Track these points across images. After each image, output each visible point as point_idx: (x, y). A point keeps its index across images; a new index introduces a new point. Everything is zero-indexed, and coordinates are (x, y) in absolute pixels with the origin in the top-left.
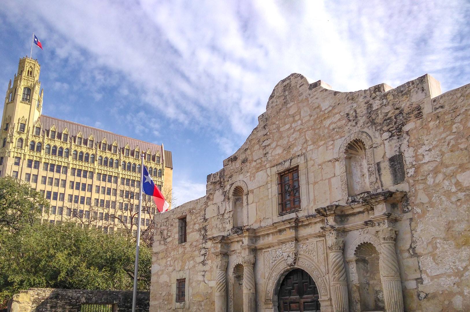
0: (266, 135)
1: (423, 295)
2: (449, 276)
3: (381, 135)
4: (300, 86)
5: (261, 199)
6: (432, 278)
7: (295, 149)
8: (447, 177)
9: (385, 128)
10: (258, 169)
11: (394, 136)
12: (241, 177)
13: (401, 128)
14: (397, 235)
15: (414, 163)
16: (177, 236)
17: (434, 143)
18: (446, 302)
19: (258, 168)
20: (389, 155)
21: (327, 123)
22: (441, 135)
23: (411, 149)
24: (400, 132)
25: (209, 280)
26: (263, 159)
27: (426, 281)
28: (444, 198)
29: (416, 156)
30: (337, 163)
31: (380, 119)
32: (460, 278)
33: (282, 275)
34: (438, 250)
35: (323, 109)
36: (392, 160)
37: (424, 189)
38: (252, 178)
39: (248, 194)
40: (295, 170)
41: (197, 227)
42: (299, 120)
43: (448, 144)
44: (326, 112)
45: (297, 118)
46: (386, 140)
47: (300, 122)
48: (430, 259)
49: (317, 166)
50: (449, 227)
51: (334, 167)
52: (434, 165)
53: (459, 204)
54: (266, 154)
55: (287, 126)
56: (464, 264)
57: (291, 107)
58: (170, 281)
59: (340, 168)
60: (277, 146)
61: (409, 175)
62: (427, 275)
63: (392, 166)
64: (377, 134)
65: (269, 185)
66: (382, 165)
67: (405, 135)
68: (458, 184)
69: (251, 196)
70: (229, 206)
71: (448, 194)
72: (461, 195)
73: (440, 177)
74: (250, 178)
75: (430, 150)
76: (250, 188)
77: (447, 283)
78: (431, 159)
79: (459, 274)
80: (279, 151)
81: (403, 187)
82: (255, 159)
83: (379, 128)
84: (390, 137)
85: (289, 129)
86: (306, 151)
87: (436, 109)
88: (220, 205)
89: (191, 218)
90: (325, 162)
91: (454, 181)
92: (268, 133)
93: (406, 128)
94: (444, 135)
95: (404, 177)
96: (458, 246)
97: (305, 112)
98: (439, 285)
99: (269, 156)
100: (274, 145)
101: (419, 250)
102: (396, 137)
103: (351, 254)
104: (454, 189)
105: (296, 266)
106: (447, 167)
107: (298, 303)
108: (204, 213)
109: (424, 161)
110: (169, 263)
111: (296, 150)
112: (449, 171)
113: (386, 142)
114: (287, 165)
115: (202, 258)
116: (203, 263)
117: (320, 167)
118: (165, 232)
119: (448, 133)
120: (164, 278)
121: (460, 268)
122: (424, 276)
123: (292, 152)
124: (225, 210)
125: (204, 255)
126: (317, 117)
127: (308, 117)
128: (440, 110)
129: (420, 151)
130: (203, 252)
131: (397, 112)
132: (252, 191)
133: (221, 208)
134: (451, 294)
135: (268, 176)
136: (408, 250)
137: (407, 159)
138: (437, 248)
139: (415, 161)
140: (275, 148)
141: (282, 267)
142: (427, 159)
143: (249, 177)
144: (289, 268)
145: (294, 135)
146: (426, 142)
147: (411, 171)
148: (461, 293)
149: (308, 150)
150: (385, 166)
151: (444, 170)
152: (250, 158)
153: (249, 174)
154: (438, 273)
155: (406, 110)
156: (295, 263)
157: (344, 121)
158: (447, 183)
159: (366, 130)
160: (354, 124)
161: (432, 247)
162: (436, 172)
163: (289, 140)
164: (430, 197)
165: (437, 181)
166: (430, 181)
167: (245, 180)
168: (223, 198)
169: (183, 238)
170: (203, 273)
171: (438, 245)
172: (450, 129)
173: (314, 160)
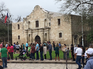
4: (39, 8)
10: (32, 19)
14: (49, 33)
16: (17, 28)
21: (42, 15)
23: (51, 22)
25: (24, 36)
27: (51, 38)
35: (42, 13)
36: (49, 23)
38: (32, 21)
39: (31, 23)
40: (38, 21)
41: (22, 27)
45: (38, 13)
46: (49, 20)
50: (54, 32)
57: (38, 11)
58: (17, 36)
59: (44, 22)
65: (34, 23)
68: (55, 28)
70: (28, 24)
79: (54, 37)
81: (50, 27)
83: (48, 18)
87: (54, 18)
89: (20, 25)
92: (34, 14)
93: (51, 19)
96: (54, 35)
100: (35, 16)
101: (51, 35)
103: (44, 34)
105: (38, 35)
108: (23, 25)
111: (38, 18)
116: (23, 33)
118: (15, 27)
120: (15, 35)
127: (40, 13)
134: (53, 40)
135: (34, 21)
141: (36, 35)
142: (53, 24)
145: (38, 15)
146: (53, 22)
147: (51, 25)
152: (31, 17)
155: (51, 17)
157: (45, 16)
162: (53, 26)
164: (52, 29)
167: (30, 21)
168: (26, 23)
169: (19, 28)
172: (55, 21)
173: (41, 20)
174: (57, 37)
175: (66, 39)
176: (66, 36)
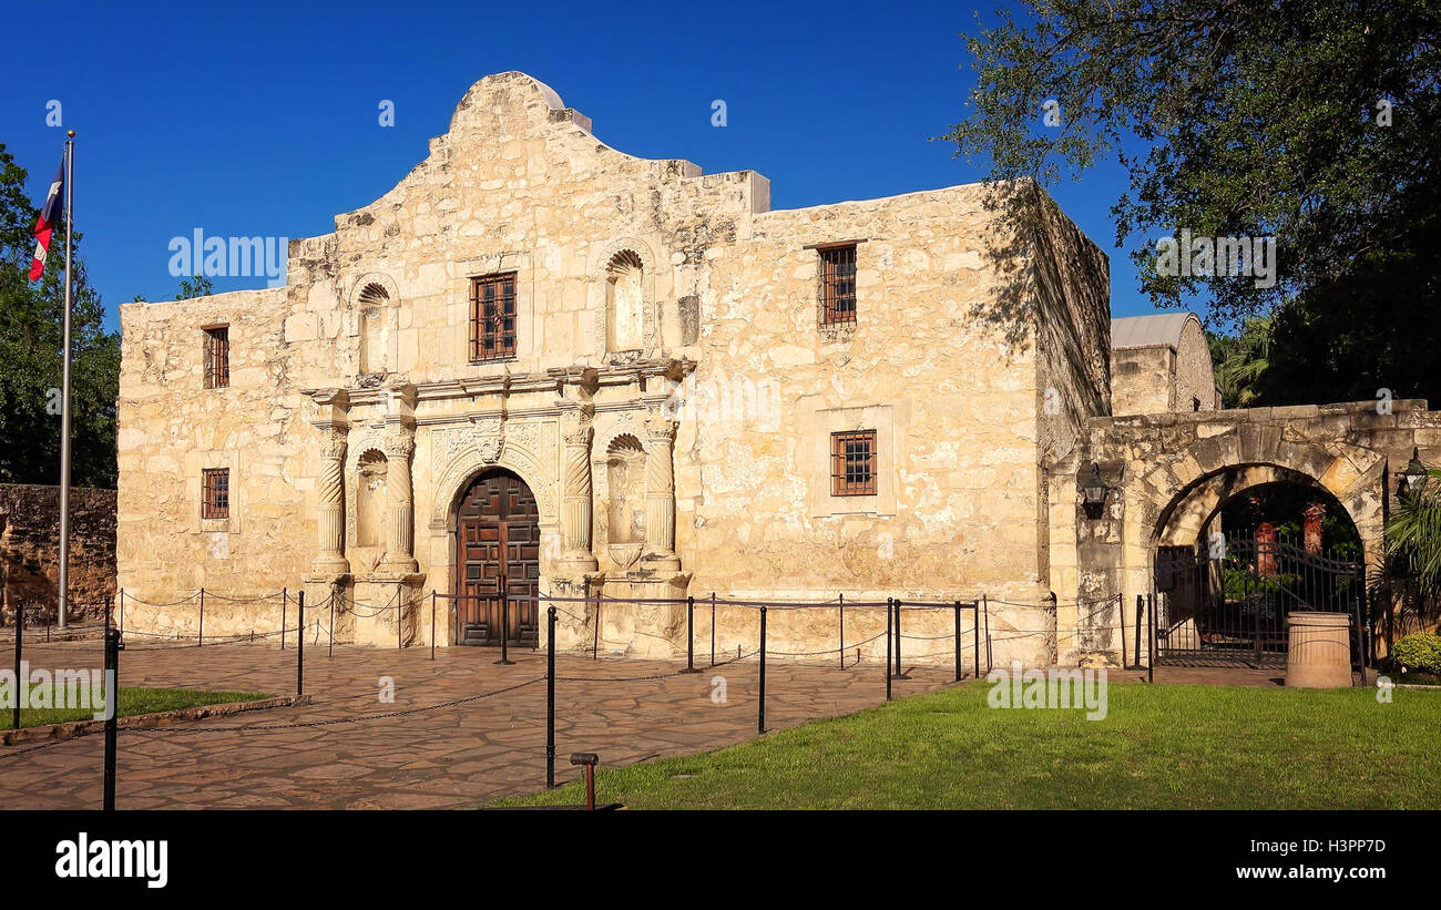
0: (448, 186)
1: (700, 521)
2: (739, 495)
3: (671, 254)
4: (530, 107)
5: (431, 322)
6: (716, 497)
7: (511, 236)
8: (759, 350)
9: (679, 245)
10: (425, 258)
11: (690, 263)
12: (383, 264)
13: (702, 252)
14: (676, 428)
15: (714, 317)
16: (199, 370)
17: (747, 291)
18: (731, 532)
19: (425, 256)
20: (679, 295)
21: (579, 201)
22: (757, 280)
23: (713, 292)
24: (700, 258)
25: (295, 477)
26: (439, 238)
27: (709, 501)
29: (719, 305)
30: (591, 285)
31: (670, 225)
32: (752, 499)
33: (469, 477)
35: (573, 172)
36: (682, 302)
37: (724, 362)
38: (411, 274)
39: (400, 306)
40: (509, 278)
41: (260, 356)
42: (522, 177)
43: (764, 299)
44: (580, 179)
45: (520, 172)
46: (677, 265)
47: (523, 183)
48: (717, 469)
49: (553, 281)
50: (748, 427)
51: (586, 291)
52: (742, 325)
54: (445, 229)
55: (497, 183)
56: (760, 480)
57: (508, 143)
58: (182, 471)
59: (596, 295)
60: (472, 218)
61: (705, 334)
62: (711, 492)
63: (682, 313)
64: (665, 249)
65: (450, 298)
66: (666, 308)
67: (706, 266)
68: (769, 362)
69: (405, 312)
70: (350, 323)
71: (754, 375)
73: (747, 346)
74: (407, 273)
75: (739, 301)
76: (404, 294)
77: (734, 505)
78: (739, 316)
79: (751, 493)
80: (477, 230)
81: (693, 353)
82: (419, 234)
83: (668, 241)
84: (684, 263)
85: (500, 189)
86: (534, 245)
87: (756, 235)
88: (327, 318)
89: (243, 334)
90: (569, 277)
91: (764, 357)
92: (453, 185)
93: (709, 254)
94: (760, 282)
95: (696, 337)
96: (756, 454)
97: (538, 166)
98: (724, 507)
99: (452, 234)
100: (465, 214)
101: (704, 454)
102: (692, 266)
103: (600, 451)
104: (762, 369)
105: (500, 464)
106: (760, 332)
107: (497, 528)
108: (280, 327)
109: (728, 317)
110: (175, 429)
111: (514, 238)
112: (761, 339)
113: (676, 268)
114: (491, 267)
115: (277, 428)
116: (280, 439)
117: (560, 285)
118: (161, 356)
119: (766, 280)
120: (162, 463)
121: (753, 485)
122: (706, 494)
123: (506, 240)
124: (341, 330)
125: (283, 421)
126: (561, 184)
127: (542, 179)
128: (760, 238)
129: (727, 299)
130: (279, 414)
131: (700, 220)
132: (410, 302)
133: (327, 324)
134: (738, 520)
135: (448, 277)
136: (689, 453)
137: (704, 307)
138: (728, 453)
140: (467, 222)
141: (473, 463)
142: (732, 314)
143: (402, 271)
144: (484, 465)
145: (509, 207)
146: (735, 287)
147: (709, 329)
148: (750, 521)
149: (537, 245)
150: (672, 309)
151: (753, 337)
152: (406, 227)
153: (402, 264)
154: (726, 490)
155: (713, 224)
156: (498, 458)
157: (612, 209)
158: (755, 358)
159: (646, 237)
160: (626, 219)
162: (742, 337)
163: (499, 213)
165: (742, 353)
166: (733, 351)
167: (393, 274)
168: (334, 302)
169: (219, 374)
170: (280, 461)
171: (731, 450)
173: (547, 267)
174: (798, 489)
175: (944, 516)
176: (941, 473)
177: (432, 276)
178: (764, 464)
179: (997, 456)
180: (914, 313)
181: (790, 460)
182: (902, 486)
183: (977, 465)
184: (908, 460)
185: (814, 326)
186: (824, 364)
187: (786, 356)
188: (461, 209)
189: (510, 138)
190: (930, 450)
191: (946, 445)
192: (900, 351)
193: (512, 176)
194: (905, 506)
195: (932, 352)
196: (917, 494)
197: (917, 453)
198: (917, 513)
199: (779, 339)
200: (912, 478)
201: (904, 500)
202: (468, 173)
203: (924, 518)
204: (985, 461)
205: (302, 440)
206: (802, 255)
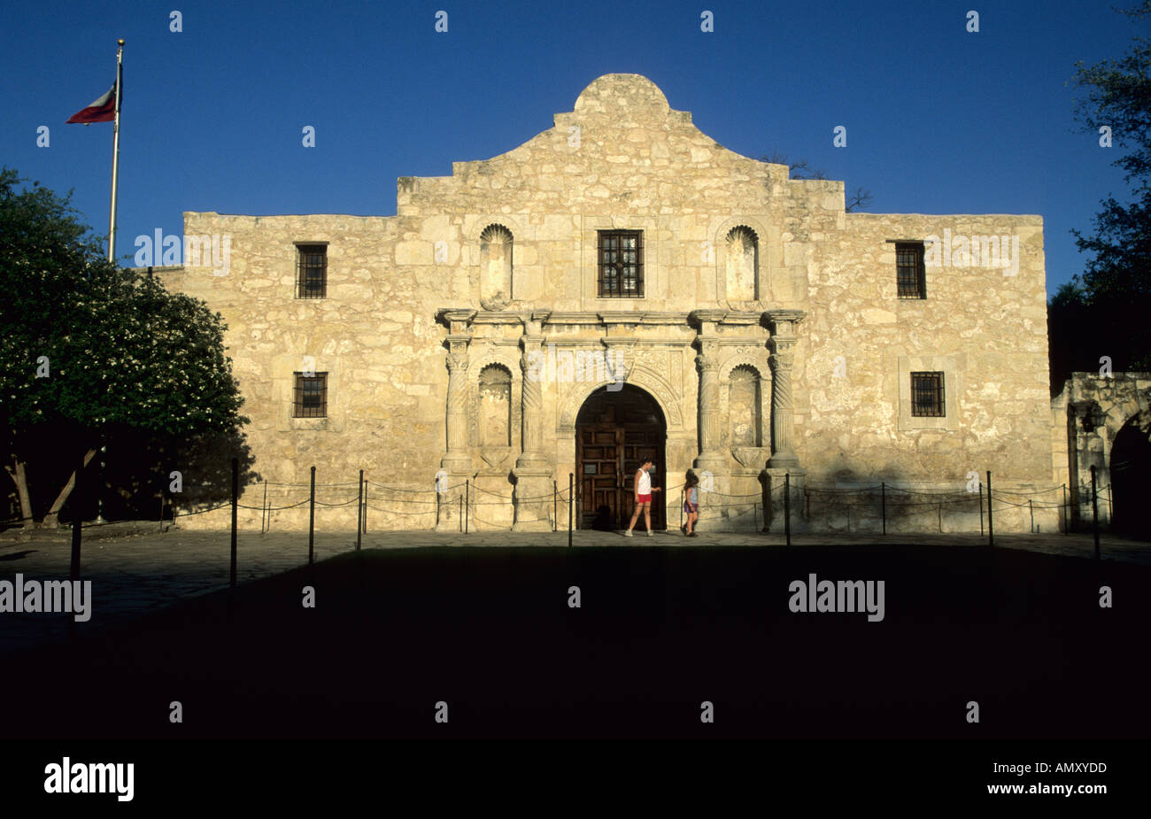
1: (809, 432)
2: (839, 414)
3: (781, 233)
6: (822, 414)
7: (636, 202)
8: (853, 310)
10: (551, 209)
11: (798, 241)
12: (506, 209)
13: (807, 235)
15: (818, 282)
16: (288, 283)
17: (843, 267)
18: (834, 440)
20: (789, 263)
21: (700, 184)
22: (850, 260)
23: (816, 264)
24: (805, 238)
25: (406, 384)
26: (565, 195)
27: (815, 417)
28: (845, 332)
29: (821, 275)
32: (850, 417)
33: (597, 391)
34: (831, 386)
35: (694, 160)
36: (792, 269)
37: (826, 316)
38: (536, 221)
40: (637, 235)
41: (365, 274)
42: (646, 157)
43: (856, 274)
44: (699, 167)
45: (643, 153)
46: (788, 242)
47: (648, 162)
48: (821, 394)
49: (677, 243)
52: (840, 291)
53: (859, 341)
54: (571, 188)
55: (623, 159)
56: (856, 403)
57: (632, 129)
58: (266, 371)
60: (598, 182)
61: (811, 294)
62: (817, 410)
63: (792, 278)
64: (776, 231)
65: (577, 245)
67: (811, 245)
68: (860, 319)
69: (530, 251)
70: (470, 254)
71: (850, 328)
72: (862, 332)
73: (843, 308)
74: (531, 219)
75: (837, 273)
76: (529, 236)
77: (837, 421)
78: (837, 284)
79: (849, 412)
80: (603, 193)
82: (544, 188)
83: (778, 223)
84: (793, 241)
85: (626, 164)
86: (659, 212)
88: (445, 248)
89: (345, 253)
90: (693, 241)
91: (857, 315)
92: (578, 154)
94: (853, 262)
95: (804, 296)
96: (853, 384)
97: (660, 150)
98: (828, 422)
99: (578, 193)
100: (592, 179)
102: (800, 244)
103: (724, 376)
104: (856, 324)
105: (631, 383)
106: (854, 297)
108: (389, 250)
109: (828, 284)
110: (256, 335)
111: (639, 204)
112: (855, 302)
113: (786, 244)
114: (621, 223)
115: (386, 340)
116: (388, 349)
119: (857, 260)
121: (851, 406)
122: (813, 411)
123: (632, 204)
124: (460, 259)
125: (394, 335)
126: (683, 169)
127: (666, 163)
129: (827, 271)
130: (388, 327)
132: (535, 243)
133: (445, 254)
134: (840, 432)
135: (575, 227)
137: (810, 274)
138: (830, 382)
139: (820, 280)
140: (592, 185)
142: (831, 282)
143: (527, 217)
145: (635, 179)
146: (834, 263)
147: (813, 291)
148: (849, 432)
149: (661, 212)
150: (783, 274)
151: (850, 300)
152: (531, 182)
153: (526, 211)
154: (829, 409)
156: (628, 377)
158: (850, 315)
159: (760, 218)
161: (826, 381)
162: (840, 300)
163: (625, 182)
164: (830, 325)
165: (840, 311)
166: (833, 308)
167: (517, 218)
168: (452, 235)
171: (832, 380)
172: (860, 256)
173: (672, 231)
174: (886, 411)
175: (991, 432)
176: (989, 404)
177: (557, 225)
178: (859, 392)
179: (1025, 393)
180: (968, 295)
181: (880, 389)
182: (962, 411)
183: (1013, 399)
184: (966, 394)
185: (895, 297)
186: (904, 324)
187: (875, 316)
188: (588, 174)
189: (634, 125)
190: (981, 388)
191: (991, 385)
192: (958, 320)
193: (638, 156)
194: (964, 425)
195: (980, 322)
196: (973, 418)
197: (972, 389)
198: (972, 430)
199: (868, 304)
200: (969, 406)
201: (964, 420)
202: (593, 147)
203: (978, 434)
204: (1018, 397)
205: (415, 351)
206: (885, 247)
